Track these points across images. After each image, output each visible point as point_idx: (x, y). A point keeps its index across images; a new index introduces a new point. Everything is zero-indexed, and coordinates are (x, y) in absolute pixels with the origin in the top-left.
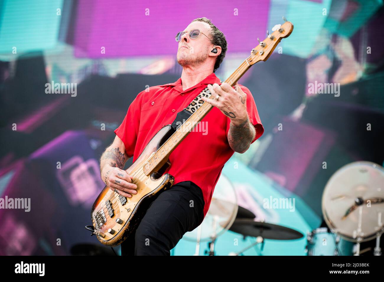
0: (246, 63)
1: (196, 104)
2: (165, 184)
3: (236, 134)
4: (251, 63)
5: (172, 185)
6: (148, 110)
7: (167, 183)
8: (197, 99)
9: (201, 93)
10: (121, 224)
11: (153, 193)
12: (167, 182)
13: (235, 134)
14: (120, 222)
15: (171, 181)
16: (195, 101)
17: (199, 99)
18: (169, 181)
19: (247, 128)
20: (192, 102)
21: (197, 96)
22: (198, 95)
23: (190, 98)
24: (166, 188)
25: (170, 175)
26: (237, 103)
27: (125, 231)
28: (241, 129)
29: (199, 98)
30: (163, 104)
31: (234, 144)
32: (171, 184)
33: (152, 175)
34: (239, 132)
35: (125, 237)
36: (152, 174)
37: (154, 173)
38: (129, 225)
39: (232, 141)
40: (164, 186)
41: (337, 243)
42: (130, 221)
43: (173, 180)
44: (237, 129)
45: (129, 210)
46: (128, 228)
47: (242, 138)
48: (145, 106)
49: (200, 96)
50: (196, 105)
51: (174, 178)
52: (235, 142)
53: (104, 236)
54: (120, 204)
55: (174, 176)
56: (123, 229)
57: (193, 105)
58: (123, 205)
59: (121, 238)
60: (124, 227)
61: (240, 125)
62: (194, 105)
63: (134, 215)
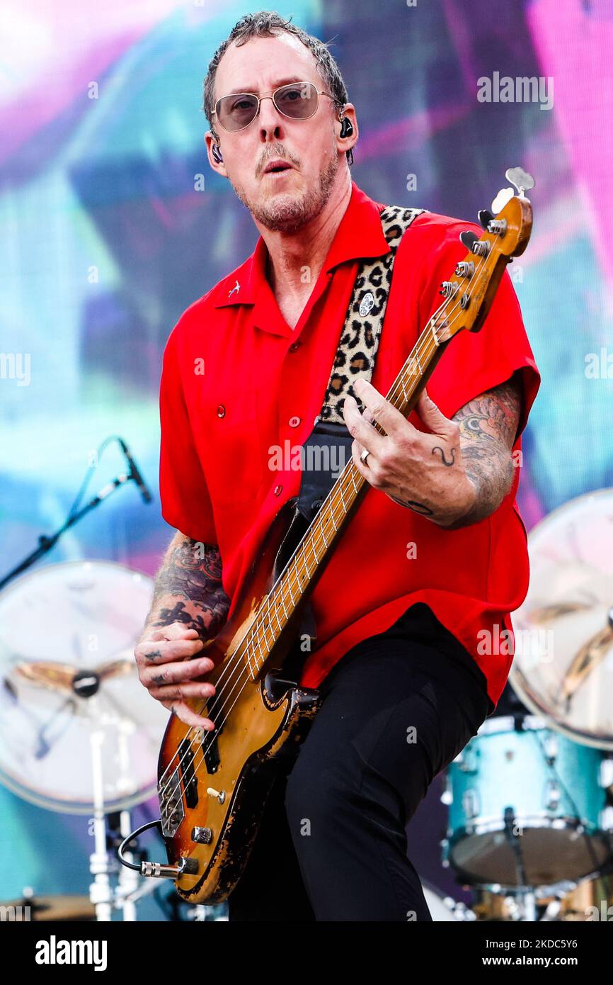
2: (290, 728)
7: (298, 722)
8: (342, 359)
10: (208, 844)
11: (268, 753)
12: (296, 719)
14: (204, 839)
15: (308, 712)
17: (348, 353)
18: (302, 716)
20: (330, 380)
21: (337, 343)
24: (298, 737)
27: (221, 867)
29: (345, 349)
35: (228, 884)
36: (265, 678)
37: (271, 673)
38: (228, 850)
40: (291, 733)
41: (551, 761)
42: (227, 839)
45: (222, 798)
46: (229, 858)
56: (213, 862)
57: (337, 392)
60: (216, 858)
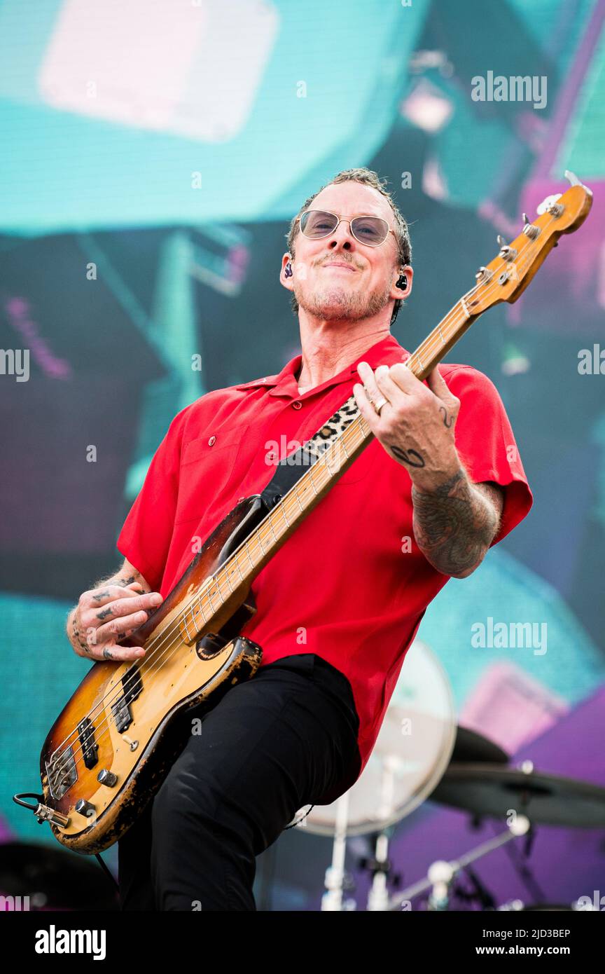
0: (462, 308)
1: (334, 432)
2: (232, 668)
3: (430, 518)
4: (475, 310)
5: (253, 672)
6: (197, 461)
7: (240, 665)
8: (337, 419)
9: (350, 399)
10: (113, 787)
11: (201, 695)
12: (239, 661)
13: (426, 517)
14: (110, 781)
15: (251, 658)
16: (332, 426)
17: (344, 417)
18: (245, 659)
19: (460, 500)
20: (322, 428)
21: (337, 408)
22: (342, 407)
23: (317, 416)
24: (235, 680)
25: (248, 643)
26: (432, 426)
27: (123, 805)
28: (441, 500)
29: (342, 414)
30: (238, 442)
31: (431, 548)
32: (251, 668)
33: (203, 643)
34: (437, 511)
35: (123, 826)
36: (201, 639)
37: (209, 636)
38: (134, 790)
39: (423, 540)
40: (231, 674)
42: (136, 779)
43: (256, 656)
44: (431, 503)
45: (135, 746)
46: (132, 798)
47: (450, 529)
48: (190, 448)
49: (347, 408)
50: (333, 437)
51: (261, 650)
52: (431, 542)
53: (66, 823)
54: (113, 729)
55: (260, 645)
56: (116, 800)
57: (324, 437)
58: (122, 731)
59: (113, 828)
60: (120, 796)
61: (438, 489)
62: (328, 437)
63: (149, 759)
